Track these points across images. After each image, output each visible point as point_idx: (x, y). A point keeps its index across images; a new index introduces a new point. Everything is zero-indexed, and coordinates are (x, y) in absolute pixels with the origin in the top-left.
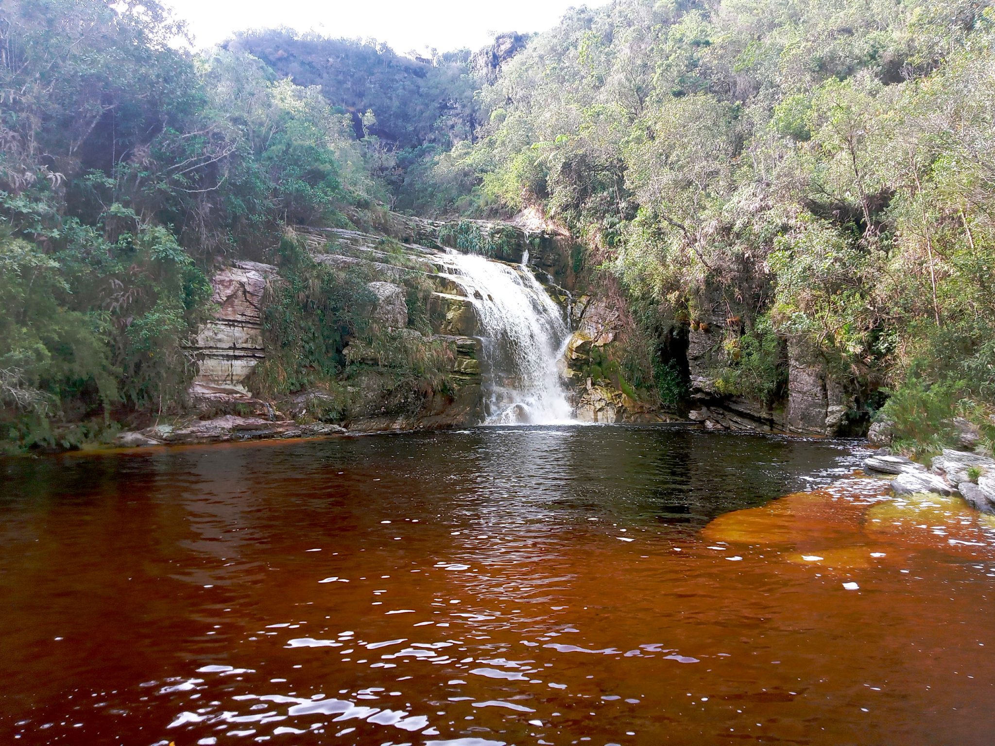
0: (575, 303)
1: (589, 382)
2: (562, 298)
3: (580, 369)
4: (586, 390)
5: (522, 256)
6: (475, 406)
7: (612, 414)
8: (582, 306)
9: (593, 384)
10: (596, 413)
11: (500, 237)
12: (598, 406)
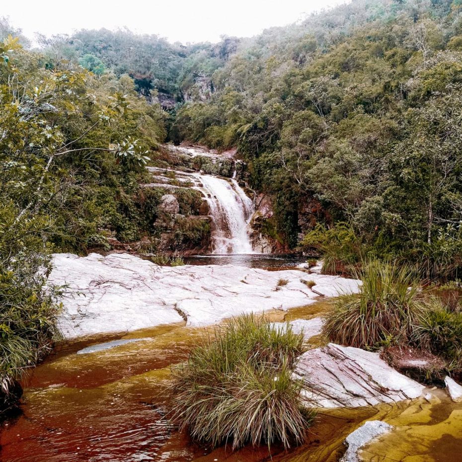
0: (257, 196)
1: (261, 235)
2: (251, 194)
3: (257, 229)
4: (259, 238)
5: (233, 173)
6: (208, 246)
7: (270, 249)
8: (260, 199)
9: (263, 236)
10: (263, 249)
11: (222, 165)
12: (264, 246)
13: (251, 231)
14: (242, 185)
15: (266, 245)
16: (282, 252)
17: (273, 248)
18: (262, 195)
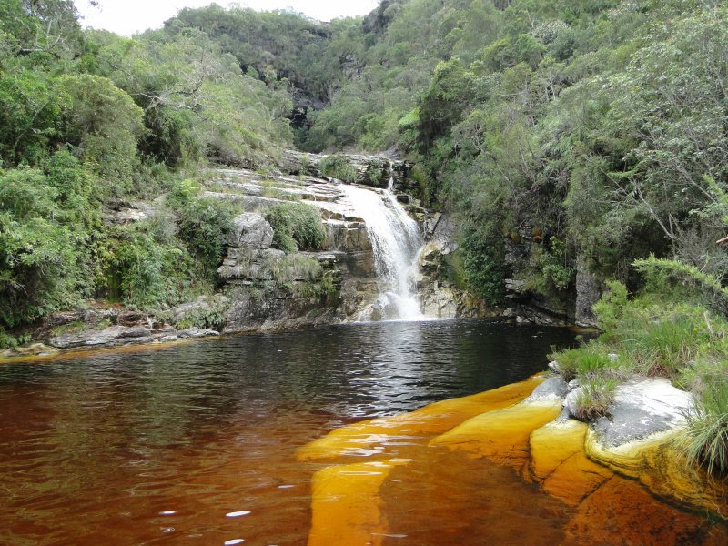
0: (430, 218)
1: (436, 284)
2: (419, 215)
3: (428, 274)
4: (433, 291)
5: (388, 182)
6: (337, 307)
7: (453, 312)
8: (435, 221)
9: (439, 286)
10: (440, 309)
11: (368, 168)
12: (442, 304)
13: (419, 277)
14: (402, 200)
15: (446, 302)
16: (476, 315)
17: (458, 308)
18: (438, 215)
